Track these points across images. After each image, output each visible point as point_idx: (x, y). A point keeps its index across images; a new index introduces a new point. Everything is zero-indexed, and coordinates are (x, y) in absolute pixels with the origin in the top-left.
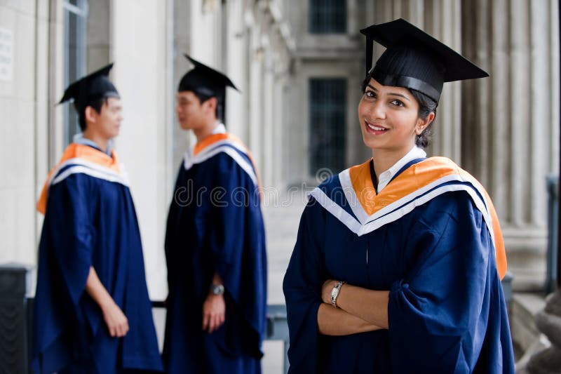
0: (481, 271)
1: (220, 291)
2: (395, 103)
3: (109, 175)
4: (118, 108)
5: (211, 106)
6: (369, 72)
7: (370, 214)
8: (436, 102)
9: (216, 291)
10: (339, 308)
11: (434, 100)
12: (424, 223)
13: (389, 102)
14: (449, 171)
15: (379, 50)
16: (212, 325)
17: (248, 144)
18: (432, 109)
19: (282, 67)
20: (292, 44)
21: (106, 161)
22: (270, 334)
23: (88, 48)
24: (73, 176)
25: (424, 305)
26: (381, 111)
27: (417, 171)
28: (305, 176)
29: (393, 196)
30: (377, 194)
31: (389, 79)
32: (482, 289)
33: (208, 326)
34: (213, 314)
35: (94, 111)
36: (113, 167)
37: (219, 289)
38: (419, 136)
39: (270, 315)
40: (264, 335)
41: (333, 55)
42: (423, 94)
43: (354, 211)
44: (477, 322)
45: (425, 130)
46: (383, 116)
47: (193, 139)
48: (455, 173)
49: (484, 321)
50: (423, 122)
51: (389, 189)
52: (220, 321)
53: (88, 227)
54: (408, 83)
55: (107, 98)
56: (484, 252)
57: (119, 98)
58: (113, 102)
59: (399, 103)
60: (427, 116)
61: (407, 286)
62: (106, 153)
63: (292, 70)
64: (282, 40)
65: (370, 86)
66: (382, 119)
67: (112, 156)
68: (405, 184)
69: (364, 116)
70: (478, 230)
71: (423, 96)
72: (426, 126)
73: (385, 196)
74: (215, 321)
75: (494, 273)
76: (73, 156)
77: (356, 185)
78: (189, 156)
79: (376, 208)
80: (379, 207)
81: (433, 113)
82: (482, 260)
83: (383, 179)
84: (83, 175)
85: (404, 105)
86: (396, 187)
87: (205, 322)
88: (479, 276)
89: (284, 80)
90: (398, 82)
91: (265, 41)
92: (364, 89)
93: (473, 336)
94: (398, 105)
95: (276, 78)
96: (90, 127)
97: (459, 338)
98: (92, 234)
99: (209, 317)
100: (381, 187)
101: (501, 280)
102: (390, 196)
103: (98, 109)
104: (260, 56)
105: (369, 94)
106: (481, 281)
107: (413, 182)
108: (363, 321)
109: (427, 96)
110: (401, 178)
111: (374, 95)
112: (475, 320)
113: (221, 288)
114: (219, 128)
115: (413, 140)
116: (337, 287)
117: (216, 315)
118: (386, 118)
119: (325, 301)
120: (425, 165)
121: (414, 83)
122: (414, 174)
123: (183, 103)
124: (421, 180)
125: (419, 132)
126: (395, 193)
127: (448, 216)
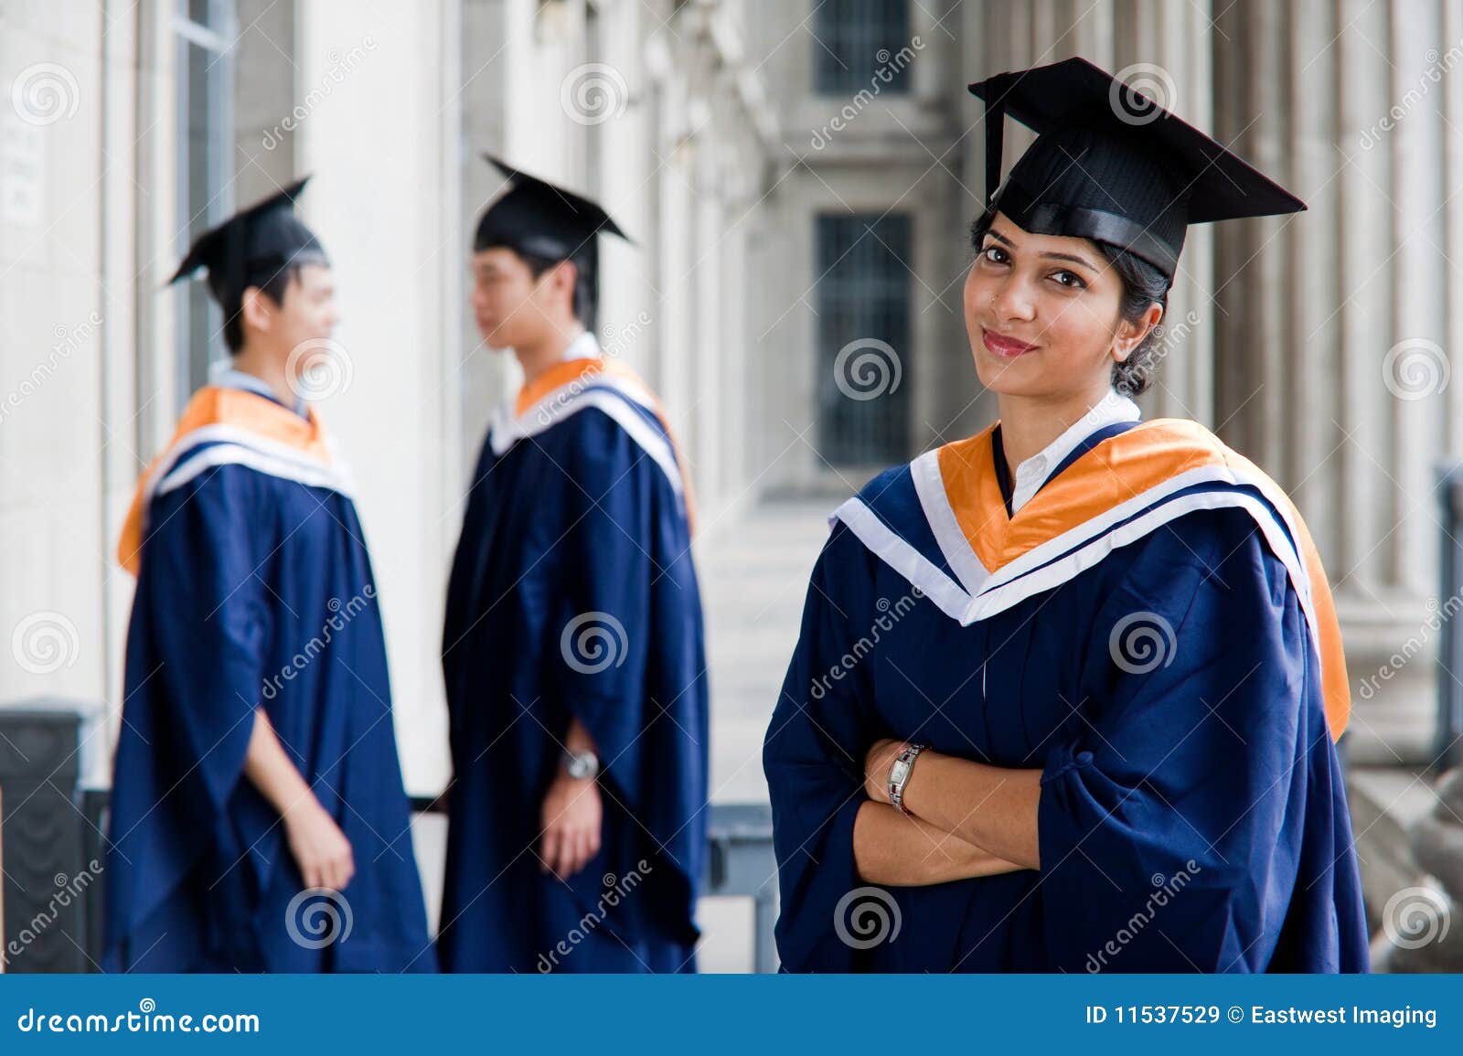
0: (1284, 718)
1: (586, 768)
2: (1059, 277)
3: (305, 468)
4: (327, 293)
5: (559, 283)
6: (992, 197)
7: (993, 569)
8: (1167, 276)
9: (577, 769)
10: (910, 813)
11: (1162, 272)
12: (1133, 592)
13: (1044, 276)
14: (1200, 455)
15: (1019, 138)
16: (566, 857)
17: (655, 383)
18: (1157, 293)
19: (743, 183)
20: (769, 123)
21: (294, 431)
22: (718, 880)
23: (239, 137)
24: (213, 472)
25: (1134, 806)
26: (1023, 298)
27: (1117, 456)
28: (804, 467)
29: (1051, 522)
30: (1011, 515)
31: (1045, 216)
32: (1285, 766)
33: (556, 864)
34: (568, 829)
35: (265, 300)
36: (315, 446)
37: (583, 763)
38: (1123, 365)
39: (718, 831)
40: (702, 883)
41: (875, 151)
42: (1134, 255)
43: (949, 561)
44: (1274, 851)
45: (1138, 348)
46: (1027, 313)
47: (513, 373)
48: (1217, 461)
49: (1291, 850)
50: (1132, 328)
51: (1040, 504)
52: (588, 847)
53: (251, 606)
54: (1094, 225)
55: (297, 267)
56: (1292, 668)
57: (326, 266)
58: (313, 277)
59: (1071, 278)
60: (1143, 312)
61: (1089, 757)
62: (295, 410)
63: (769, 191)
64: (743, 112)
65: (996, 235)
66: (1024, 321)
67: (310, 419)
68: (1085, 490)
69: (980, 314)
70: (1277, 612)
71: (1132, 259)
72: (1140, 338)
73: (1033, 522)
74: (574, 848)
75: (1316, 722)
76: (211, 418)
77: (957, 494)
78: (504, 417)
79: (1008, 553)
80: (1015, 551)
81: (1159, 306)
82: (1285, 690)
83: (1027, 477)
84: (240, 468)
85: (1084, 284)
86: (1059, 497)
87: (549, 849)
88: (1277, 731)
89: (750, 217)
90: (1068, 224)
91: (700, 115)
92: (978, 242)
93: (1263, 890)
94: (1068, 284)
95: (730, 212)
96: (254, 343)
97: (1225, 894)
98: (262, 622)
99: (560, 836)
100: (1021, 497)
101: (1335, 743)
102: (1044, 521)
103: (275, 295)
104: (686, 154)
105: (991, 254)
106: (1284, 747)
107: (1104, 484)
108: (971, 849)
109: (1142, 259)
110: (1074, 476)
111: (1005, 258)
112: (1268, 847)
113: (591, 760)
114: (581, 344)
115: (1106, 374)
116: (905, 759)
117: (576, 833)
118: (1036, 317)
119: (874, 795)
120: (1140, 439)
121: (1109, 226)
122: (1109, 465)
123: (489, 280)
124: (1126, 479)
125: (1123, 355)
126: (1059, 515)
127: (1196, 573)
